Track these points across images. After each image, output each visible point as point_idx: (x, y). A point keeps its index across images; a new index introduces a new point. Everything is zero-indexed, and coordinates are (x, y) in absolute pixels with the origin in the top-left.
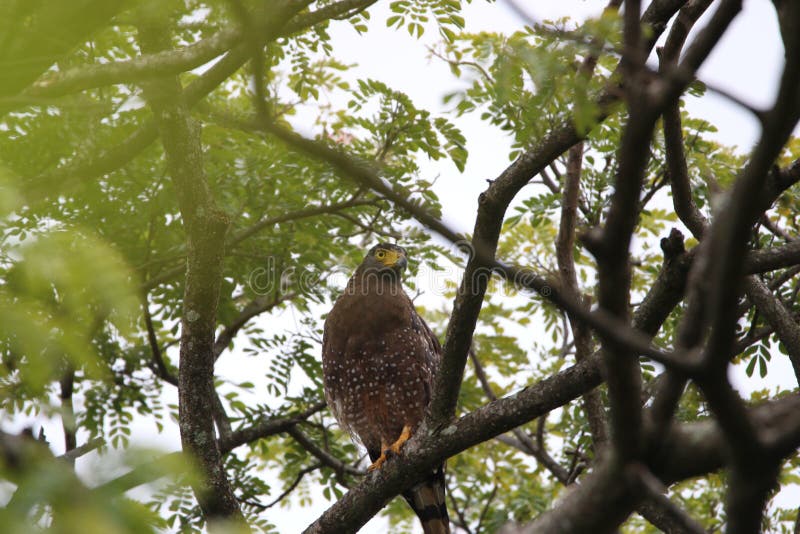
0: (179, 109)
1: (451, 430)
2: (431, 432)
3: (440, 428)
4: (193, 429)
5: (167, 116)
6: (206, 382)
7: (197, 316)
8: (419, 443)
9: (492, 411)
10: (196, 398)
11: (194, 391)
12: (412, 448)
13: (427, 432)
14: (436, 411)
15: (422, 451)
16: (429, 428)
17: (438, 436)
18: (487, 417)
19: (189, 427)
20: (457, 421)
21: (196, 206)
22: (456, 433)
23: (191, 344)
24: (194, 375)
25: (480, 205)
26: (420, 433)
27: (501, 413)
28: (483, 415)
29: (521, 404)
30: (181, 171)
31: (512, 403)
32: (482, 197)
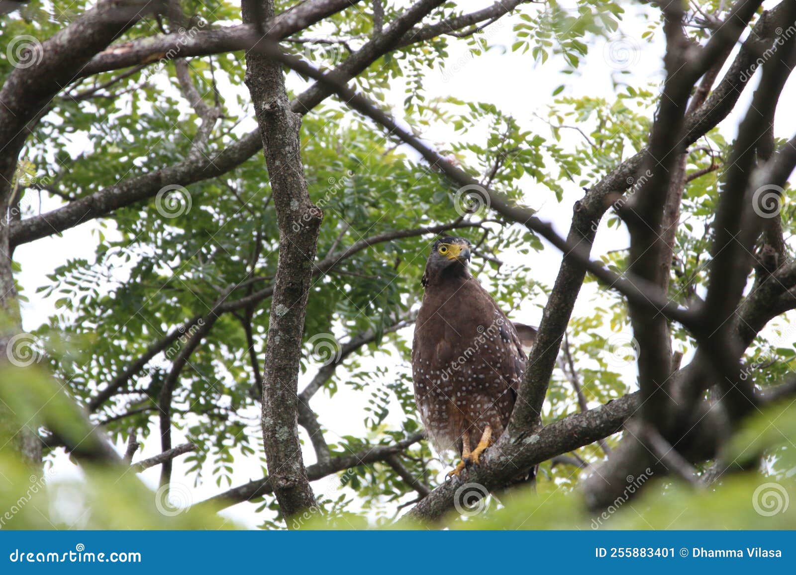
0: (279, 101)
1: (532, 439)
2: (513, 440)
3: (522, 437)
4: (275, 424)
5: (267, 107)
6: (291, 376)
7: (286, 310)
8: (501, 451)
9: (575, 422)
10: (280, 392)
11: (278, 386)
12: (493, 454)
13: (509, 440)
14: (518, 418)
15: (502, 459)
16: (511, 436)
17: (520, 444)
18: (570, 428)
19: (272, 422)
20: (540, 430)
21: (290, 200)
22: (538, 442)
23: (277, 339)
24: (279, 369)
25: (575, 213)
26: (502, 441)
27: (584, 424)
28: (566, 426)
29: (605, 416)
30: (277, 163)
31: (595, 415)
32: (578, 204)
